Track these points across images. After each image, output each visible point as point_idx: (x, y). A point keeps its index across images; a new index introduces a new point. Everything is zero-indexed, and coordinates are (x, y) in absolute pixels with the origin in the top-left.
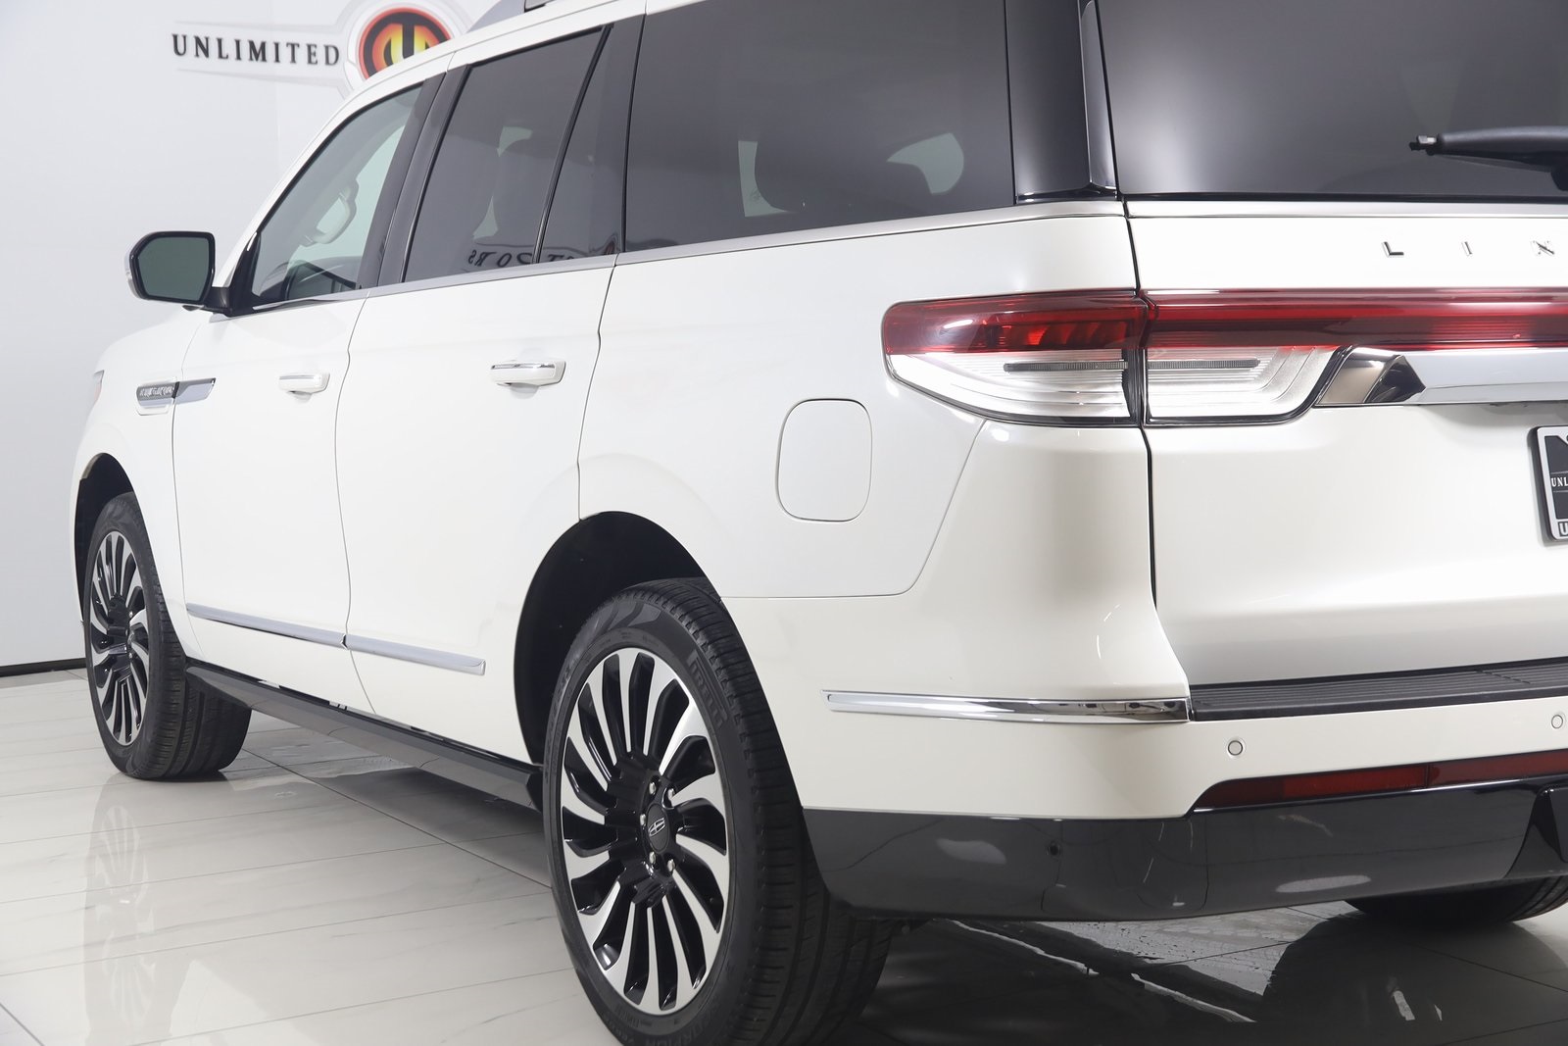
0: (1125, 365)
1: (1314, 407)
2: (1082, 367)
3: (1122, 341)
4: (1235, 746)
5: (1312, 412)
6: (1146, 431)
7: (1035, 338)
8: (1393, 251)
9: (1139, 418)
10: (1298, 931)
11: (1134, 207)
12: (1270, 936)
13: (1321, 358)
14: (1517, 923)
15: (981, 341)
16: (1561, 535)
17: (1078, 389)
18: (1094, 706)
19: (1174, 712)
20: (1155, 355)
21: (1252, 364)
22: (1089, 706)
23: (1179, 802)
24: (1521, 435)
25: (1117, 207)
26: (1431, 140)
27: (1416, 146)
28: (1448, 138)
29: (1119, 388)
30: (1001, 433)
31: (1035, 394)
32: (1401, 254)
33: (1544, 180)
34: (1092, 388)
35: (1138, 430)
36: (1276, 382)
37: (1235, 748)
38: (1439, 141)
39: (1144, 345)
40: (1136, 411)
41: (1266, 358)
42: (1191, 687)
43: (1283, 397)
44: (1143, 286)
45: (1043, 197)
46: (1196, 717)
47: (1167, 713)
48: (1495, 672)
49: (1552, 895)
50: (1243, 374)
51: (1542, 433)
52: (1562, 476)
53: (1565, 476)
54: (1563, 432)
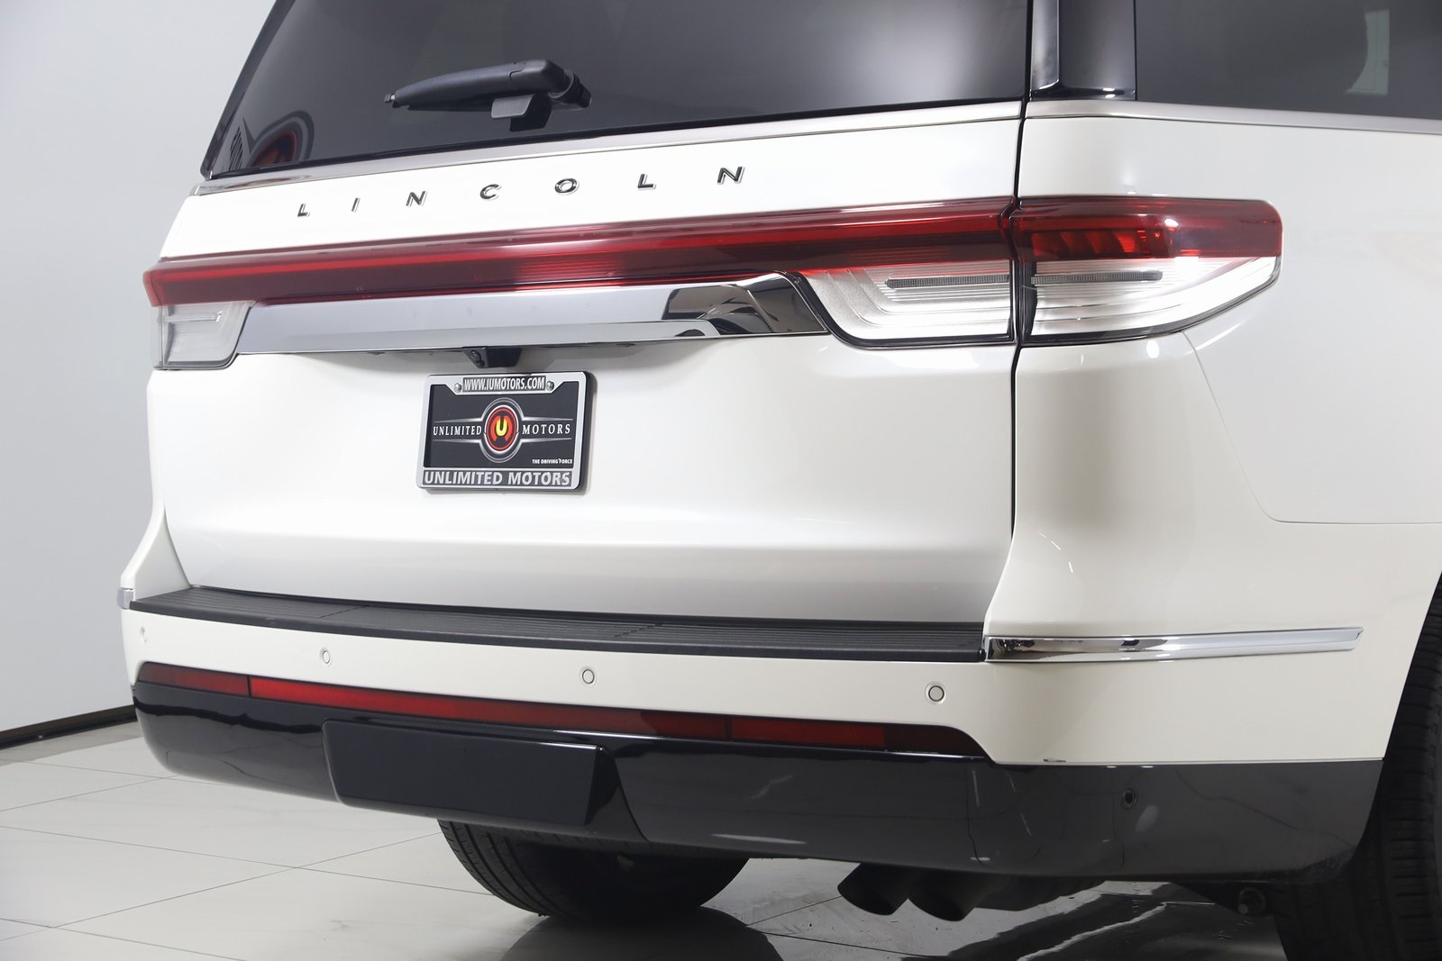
1: (238, 354)
16: (424, 483)
26: (393, 97)
32: (308, 214)
51: (430, 382)
52: (445, 425)
53: (450, 425)
54: (453, 382)
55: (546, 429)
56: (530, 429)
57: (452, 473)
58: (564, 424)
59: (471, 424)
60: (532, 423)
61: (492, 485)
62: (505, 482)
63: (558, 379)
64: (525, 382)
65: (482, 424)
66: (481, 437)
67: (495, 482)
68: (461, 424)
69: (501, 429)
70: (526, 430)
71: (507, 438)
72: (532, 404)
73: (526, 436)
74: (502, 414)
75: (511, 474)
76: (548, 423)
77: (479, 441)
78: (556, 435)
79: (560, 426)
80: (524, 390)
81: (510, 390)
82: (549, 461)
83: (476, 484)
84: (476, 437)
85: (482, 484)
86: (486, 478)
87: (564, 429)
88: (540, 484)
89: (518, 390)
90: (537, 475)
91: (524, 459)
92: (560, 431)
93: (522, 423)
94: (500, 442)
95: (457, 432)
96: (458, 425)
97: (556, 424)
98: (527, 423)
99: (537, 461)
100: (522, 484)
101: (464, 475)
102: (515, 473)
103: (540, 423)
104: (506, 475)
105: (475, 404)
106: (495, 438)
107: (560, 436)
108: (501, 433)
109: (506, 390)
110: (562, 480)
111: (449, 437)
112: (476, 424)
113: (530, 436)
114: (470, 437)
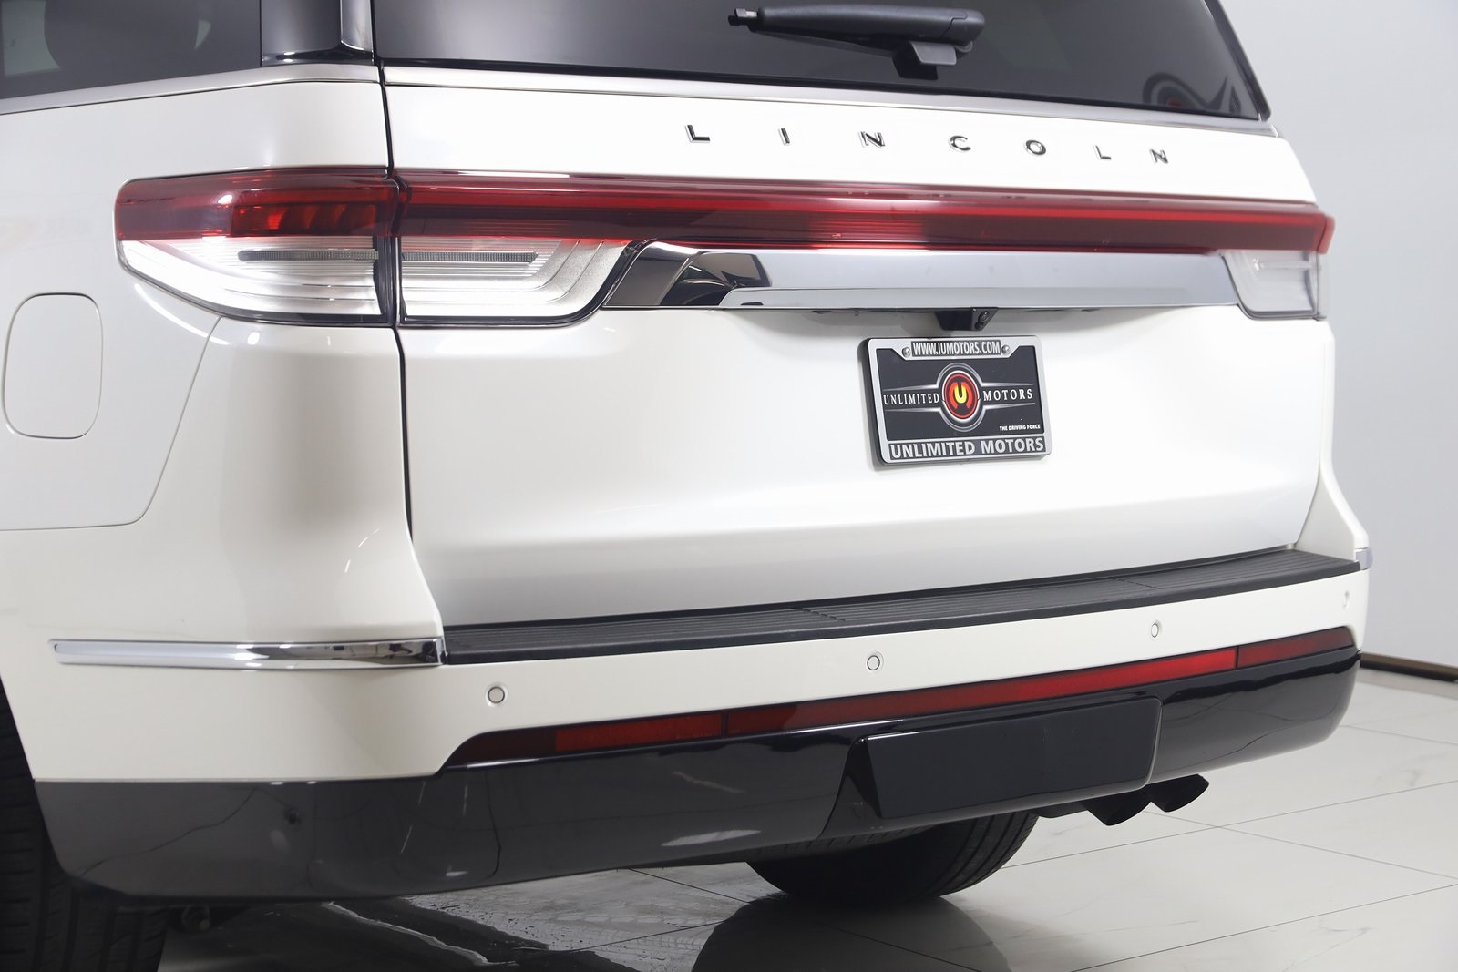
0: (376, 255)
1: (601, 308)
2: (336, 256)
3: (372, 226)
4: (496, 692)
5: (600, 316)
6: (402, 333)
7: (274, 222)
8: (697, 135)
9: (392, 316)
11: (393, 73)
13: (610, 255)
14: (944, 897)
16: (892, 458)
17: (330, 282)
18: (341, 648)
19: (426, 654)
20: (410, 244)
21: (529, 258)
22: (337, 648)
23: (430, 761)
24: (851, 347)
25: (373, 72)
26: (752, 14)
27: (735, 20)
28: (769, 12)
29: (370, 282)
30: (255, 335)
31: (293, 288)
32: (707, 139)
33: (884, 64)
34: (344, 280)
35: (390, 331)
36: (553, 281)
37: (496, 695)
38: (760, 14)
39: (396, 231)
40: (389, 306)
41: (545, 252)
42: (446, 629)
43: (571, 293)
44: (397, 164)
45: (302, 57)
46: (448, 660)
48: (813, 609)
50: (515, 268)
51: (874, 346)
52: (893, 393)
53: (902, 393)
54: (899, 345)
55: (1008, 394)
56: (992, 395)
57: (920, 445)
58: (1025, 389)
59: (926, 391)
60: (993, 389)
61: (965, 455)
62: (978, 452)
63: (1012, 344)
64: (980, 346)
65: (938, 391)
66: (939, 405)
67: (967, 453)
68: (915, 392)
69: (961, 396)
70: (987, 396)
71: (968, 405)
72: (989, 368)
73: (988, 403)
74: (959, 380)
75: (983, 443)
76: (1009, 389)
77: (938, 410)
78: (1018, 400)
79: (1021, 391)
80: (979, 354)
81: (964, 354)
82: (1017, 427)
83: (948, 455)
84: (934, 405)
85: (955, 455)
86: (958, 448)
87: (1026, 394)
88: (1015, 451)
89: (973, 354)
90: (1010, 442)
91: (990, 426)
92: (1022, 396)
93: (981, 389)
94: (962, 410)
95: (912, 400)
96: (912, 392)
97: (1017, 389)
98: (987, 389)
99: (1004, 428)
100: (996, 453)
101: (934, 446)
102: (987, 441)
103: (1000, 389)
104: (977, 444)
105: (928, 370)
106: (956, 406)
107: (1023, 401)
108: (962, 400)
109: (960, 354)
110: (1036, 446)
111: (904, 406)
112: (932, 391)
113: (993, 402)
114: (928, 405)
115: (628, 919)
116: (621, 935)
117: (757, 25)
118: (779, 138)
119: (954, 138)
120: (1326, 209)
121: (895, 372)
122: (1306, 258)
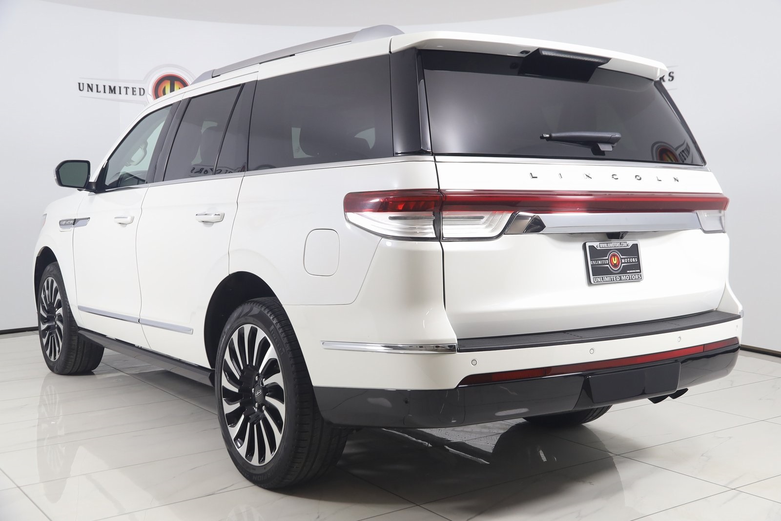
0: (434, 218)
1: (504, 234)
2: (418, 218)
3: (433, 208)
5: (504, 236)
6: (442, 242)
7: (400, 207)
8: (533, 176)
9: (439, 238)
10: (504, 429)
11: (438, 158)
12: (494, 431)
13: (507, 216)
14: (584, 424)
15: (382, 208)
16: (594, 282)
17: (417, 227)
18: (422, 347)
19: (451, 349)
20: (445, 214)
21: (482, 218)
22: (420, 347)
23: (453, 383)
24: (580, 245)
25: (432, 158)
26: (548, 136)
27: (542, 138)
28: (553, 135)
29: (432, 226)
30: (389, 243)
31: (401, 228)
32: (536, 177)
33: (588, 151)
34: (422, 226)
35: (439, 242)
36: (490, 225)
37: (474, 362)
38: (550, 136)
39: (441, 210)
40: (438, 235)
41: (486, 215)
42: (458, 340)
43: (493, 231)
44: (441, 188)
45: (405, 154)
46: (459, 351)
47: (449, 349)
48: (570, 333)
49: (595, 414)
50: (477, 221)
51: (588, 245)
52: (595, 260)
53: (597, 260)
54: (596, 244)
55: (630, 260)
56: (625, 261)
57: (602, 277)
58: (635, 258)
59: (604, 260)
60: (625, 258)
62: (621, 280)
63: (630, 243)
64: (620, 244)
65: (608, 259)
66: (608, 264)
67: (617, 280)
68: (601, 260)
70: (623, 261)
71: (617, 264)
72: (624, 252)
73: (623, 263)
74: (614, 256)
75: (622, 277)
76: (630, 258)
77: (608, 266)
78: (633, 262)
79: (634, 259)
80: (620, 247)
81: (616, 247)
82: (631, 271)
83: (611, 281)
84: (607, 264)
85: (613, 281)
86: (614, 279)
88: (632, 279)
89: (618, 247)
90: (630, 276)
91: (624, 271)
92: (634, 261)
93: (621, 259)
94: (615, 266)
95: (600, 263)
96: (599, 260)
97: (632, 258)
98: (623, 258)
99: (629, 272)
100: (626, 280)
101: (607, 278)
102: (623, 276)
103: (627, 258)
104: (620, 277)
105: (604, 253)
106: (613, 264)
107: (634, 262)
108: (615, 262)
109: (614, 247)
110: (639, 277)
111: (597, 265)
112: (606, 259)
113: (625, 263)
114: (605, 264)
115: (478, 430)
116: (478, 436)
117: (550, 139)
118: (558, 176)
119: (613, 175)
120: (726, 195)
121: (595, 253)
122: (720, 212)
